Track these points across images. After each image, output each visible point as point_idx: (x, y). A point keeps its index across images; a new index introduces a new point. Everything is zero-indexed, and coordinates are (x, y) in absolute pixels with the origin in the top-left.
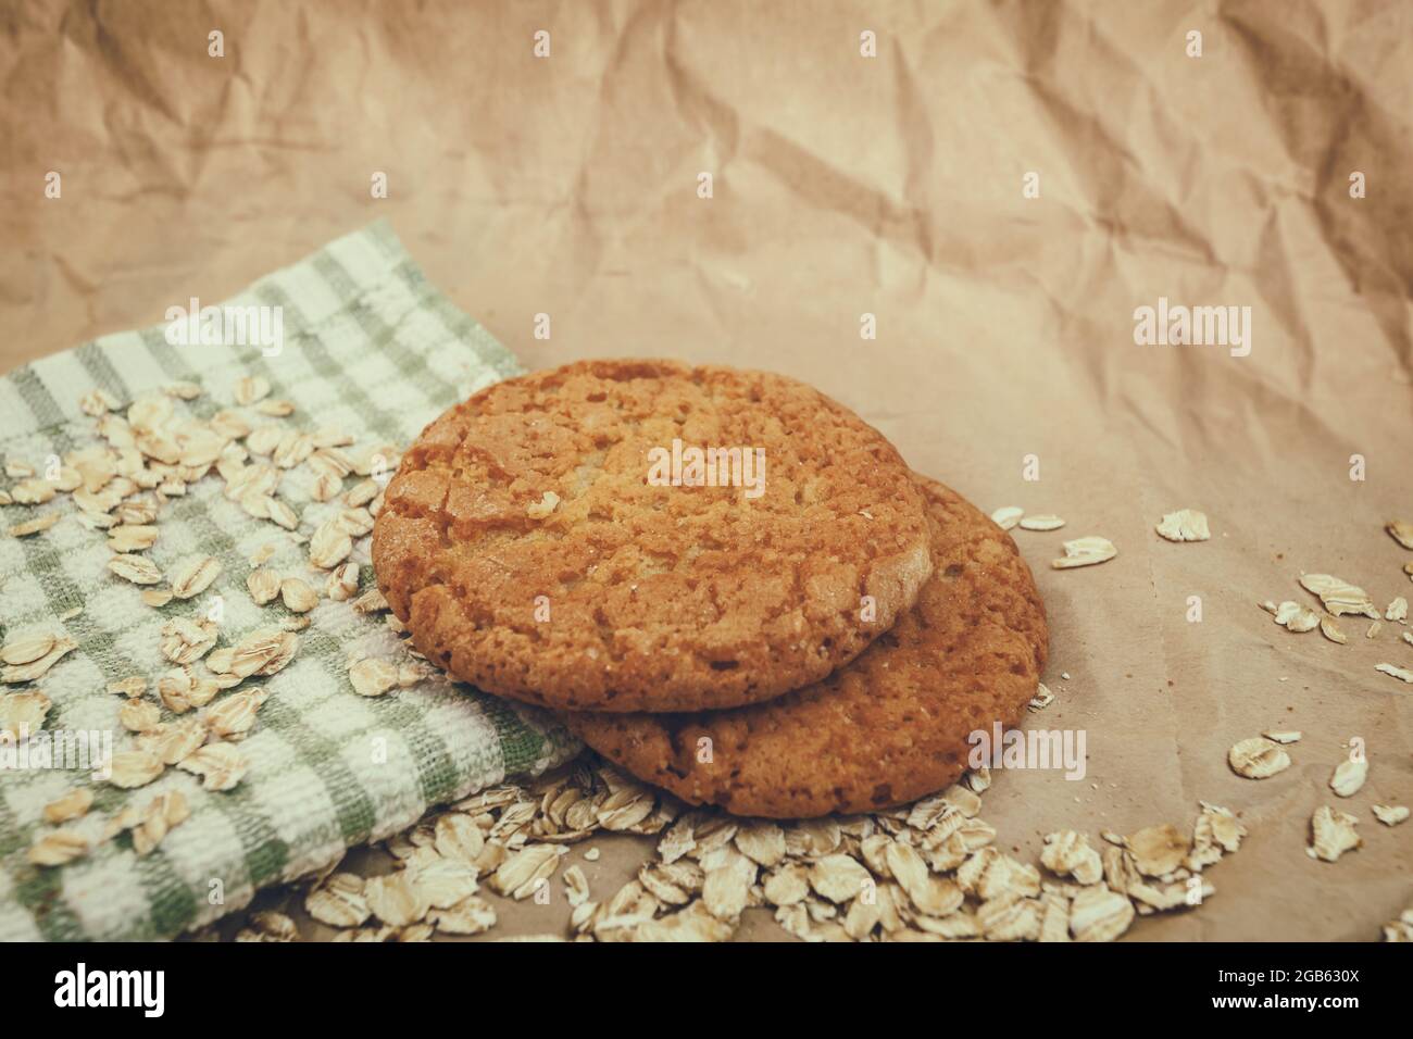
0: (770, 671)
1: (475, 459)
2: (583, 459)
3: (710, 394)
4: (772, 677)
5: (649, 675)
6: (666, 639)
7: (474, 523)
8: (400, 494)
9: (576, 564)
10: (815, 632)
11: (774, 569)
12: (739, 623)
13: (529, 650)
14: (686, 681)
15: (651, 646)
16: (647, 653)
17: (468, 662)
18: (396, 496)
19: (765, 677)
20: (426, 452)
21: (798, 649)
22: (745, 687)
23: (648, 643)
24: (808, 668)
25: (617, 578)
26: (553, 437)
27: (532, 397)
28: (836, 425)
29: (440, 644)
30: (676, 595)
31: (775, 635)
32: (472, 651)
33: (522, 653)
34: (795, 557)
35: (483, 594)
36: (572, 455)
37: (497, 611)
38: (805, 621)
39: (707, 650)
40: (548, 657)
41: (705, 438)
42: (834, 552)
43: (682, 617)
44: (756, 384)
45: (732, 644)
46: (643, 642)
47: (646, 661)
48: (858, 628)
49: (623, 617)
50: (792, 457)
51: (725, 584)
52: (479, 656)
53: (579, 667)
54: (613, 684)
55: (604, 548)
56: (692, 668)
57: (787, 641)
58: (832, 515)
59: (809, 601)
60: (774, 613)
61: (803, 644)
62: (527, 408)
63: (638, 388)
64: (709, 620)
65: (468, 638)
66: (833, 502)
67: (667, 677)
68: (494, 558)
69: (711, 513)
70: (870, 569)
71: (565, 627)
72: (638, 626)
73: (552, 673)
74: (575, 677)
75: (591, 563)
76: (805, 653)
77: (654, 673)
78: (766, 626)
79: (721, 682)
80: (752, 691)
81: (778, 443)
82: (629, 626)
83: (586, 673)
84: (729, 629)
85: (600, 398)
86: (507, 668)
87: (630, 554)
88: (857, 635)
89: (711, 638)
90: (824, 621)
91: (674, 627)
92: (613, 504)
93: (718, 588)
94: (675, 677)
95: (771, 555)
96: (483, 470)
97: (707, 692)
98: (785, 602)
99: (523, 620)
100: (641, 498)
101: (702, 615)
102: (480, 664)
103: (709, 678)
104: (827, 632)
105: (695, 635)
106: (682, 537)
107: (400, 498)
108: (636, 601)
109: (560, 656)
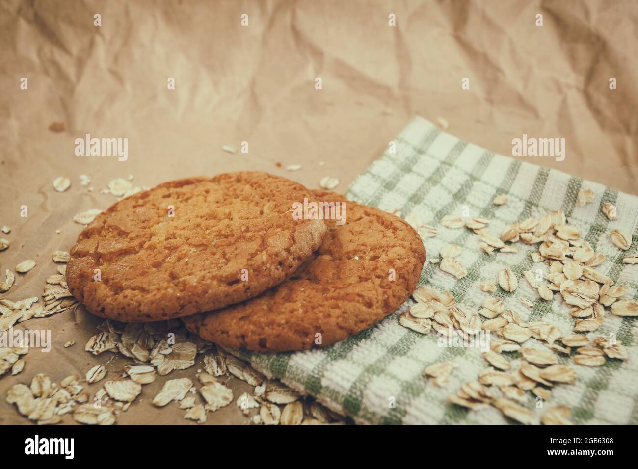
0: (254, 280)
1: (111, 230)
2: (161, 219)
3: (219, 184)
4: (256, 283)
5: (198, 293)
6: (204, 277)
7: (111, 253)
8: (76, 250)
9: (160, 258)
10: (274, 260)
11: (251, 239)
12: (236, 262)
13: (140, 296)
14: (215, 292)
15: (197, 281)
16: (195, 284)
17: (112, 309)
18: (74, 251)
19: (252, 283)
20: (88, 232)
21: (267, 268)
22: (244, 290)
23: (195, 280)
24: (273, 276)
25: (179, 259)
26: (146, 214)
27: (137, 202)
28: (275, 182)
29: (99, 305)
30: (207, 259)
31: (254, 264)
32: (114, 303)
33: (136, 298)
34: (260, 233)
35: (116, 279)
36: (156, 218)
37: (123, 284)
38: (268, 256)
39: (223, 277)
40: (149, 297)
41: (217, 200)
42: (278, 226)
43: (210, 266)
44: (238, 176)
45: (234, 271)
46: (193, 280)
47: (195, 287)
48: (294, 255)
49: (183, 273)
50: (257, 198)
51: (228, 250)
52: (117, 305)
53: (164, 297)
54: (182, 302)
55: (172, 249)
56: (217, 286)
57: (261, 266)
58: (277, 214)
59: (268, 248)
60: (253, 255)
61: (268, 266)
62: (135, 207)
63: (186, 189)
64: (223, 265)
65: (111, 299)
66: (277, 210)
67: (207, 293)
68: (121, 264)
69: (220, 225)
70: (295, 230)
71: (156, 282)
72: (190, 274)
73: (152, 303)
74: (163, 302)
75: (167, 256)
76: (270, 270)
77: (200, 292)
78: (250, 261)
79: (232, 290)
80: (248, 291)
81: (250, 194)
82: (186, 275)
83: (168, 299)
84: (232, 266)
85: (169, 196)
86: (131, 306)
87: (186, 248)
88: (294, 259)
89: (224, 272)
90: (277, 255)
91: (207, 271)
92: (175, 231)
93: (226, 252)
94: (210, 292)
95: (249, 234)
96: (115, 233)
97: (227, 295)
98: (258, 250)
99: (136, 284)
100: (188, 227)
101: (220, 263)
102: (118, 308)
103: (226, 289)
104: (279, 259)
105: (217, 272)
106: (208, 237)
107: (77, 251)
108: (188, 265)
109: (155, 295)
